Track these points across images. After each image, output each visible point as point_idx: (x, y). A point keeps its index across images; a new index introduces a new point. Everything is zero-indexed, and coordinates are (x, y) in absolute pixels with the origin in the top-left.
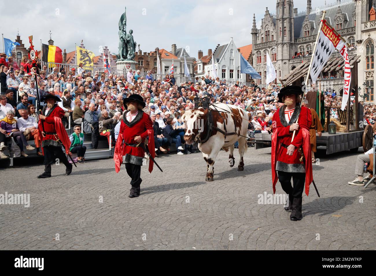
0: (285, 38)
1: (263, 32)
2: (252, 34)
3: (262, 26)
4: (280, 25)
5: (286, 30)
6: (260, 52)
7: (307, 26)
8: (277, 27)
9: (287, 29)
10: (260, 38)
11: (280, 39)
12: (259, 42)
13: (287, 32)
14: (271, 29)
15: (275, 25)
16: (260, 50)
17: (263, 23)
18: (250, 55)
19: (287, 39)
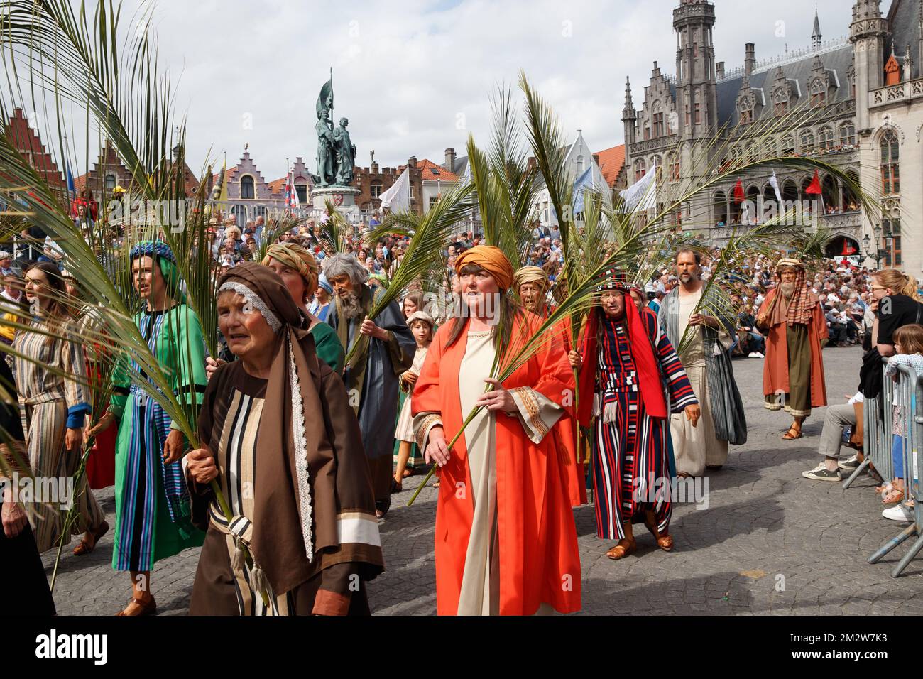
0: (698, 129)
1: (648, 115)
2: (624, 120)
3: (645, 103)
4: (687, 101)
5: (698, 111)
6: (643, 160)
7: (747, 101)
8: (680, 105)
9: (702, 109)
10: (642, 129)
11: (687, 131)
12: (640, 138)
13: (702, 115)
14: (665, 108)
15: (674, 100)
16: (644, 157)
17: (649, 97)
18: (622, 168)
19: (701, 130)
